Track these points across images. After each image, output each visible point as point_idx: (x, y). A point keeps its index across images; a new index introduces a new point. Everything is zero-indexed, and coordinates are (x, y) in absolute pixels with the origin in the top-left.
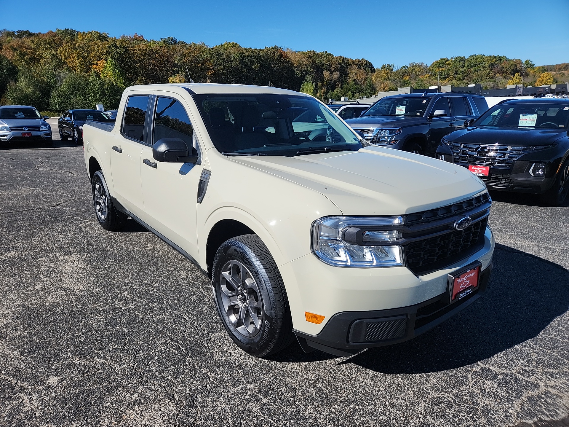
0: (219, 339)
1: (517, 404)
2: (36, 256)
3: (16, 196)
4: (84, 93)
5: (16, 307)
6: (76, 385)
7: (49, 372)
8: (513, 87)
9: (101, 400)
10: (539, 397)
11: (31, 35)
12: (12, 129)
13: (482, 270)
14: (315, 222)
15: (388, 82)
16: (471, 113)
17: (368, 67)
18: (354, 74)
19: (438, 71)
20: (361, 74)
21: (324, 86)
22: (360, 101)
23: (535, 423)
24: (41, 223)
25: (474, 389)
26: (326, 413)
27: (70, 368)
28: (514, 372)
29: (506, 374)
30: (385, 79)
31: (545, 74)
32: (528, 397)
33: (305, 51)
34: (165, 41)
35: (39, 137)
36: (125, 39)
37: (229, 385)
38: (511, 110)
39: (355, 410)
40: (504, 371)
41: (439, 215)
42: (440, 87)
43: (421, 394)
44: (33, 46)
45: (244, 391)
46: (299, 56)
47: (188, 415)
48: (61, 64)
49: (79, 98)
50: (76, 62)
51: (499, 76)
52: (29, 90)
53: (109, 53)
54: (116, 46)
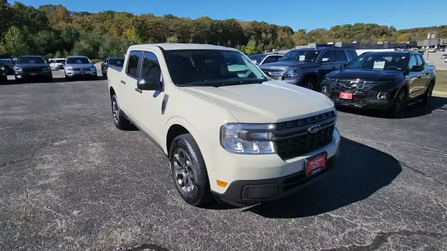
0: (172, 193)
1: (341, 236)
2: (77, 143)
3: (72, 108)
4: (118, 48)
5: (61, 172)
6: (87, 215)
7: (74, 208)
8: (382, 43)
9: (100, 225)
10: (356, 233)
11: (88, 14)
12: (74, 69)
13: (328, 158)
14: (222, 127)
15: (302, 40)
16: (347, 60)
17: (290, 31)
18: (281, 35)
19: (334, 33)
20: (285, 35)
21: (262, 42)
22: (279, 52)
23: (350, 247)
24: (83, 124)
25: (317, 226)
26: (226, 237)
27: (85, 206)
28: (344, 217)
29: (339, 218)
30: (301, 38)
31: (403, 35)
32: (349, 232)
33: (251, 21)
34: (166, 16)
35: (89, 74)
36: (143, 16)
37: (173, 219)
38: (370, 58)
39: (244, 236)
40: (338, 216)
41: (299, 124)
42: (334, 43)
43: (285, 228)
44: (90, 21)
45: (181, 223)
46: (247, 24)
47: (146, 234)
48: (105, 31)
49: (115, 51)
50: (114, 30)
51: (373, 37)
52: (86, 46)
53: (133, 24)
54: (137, 20)
